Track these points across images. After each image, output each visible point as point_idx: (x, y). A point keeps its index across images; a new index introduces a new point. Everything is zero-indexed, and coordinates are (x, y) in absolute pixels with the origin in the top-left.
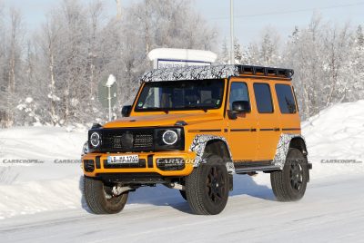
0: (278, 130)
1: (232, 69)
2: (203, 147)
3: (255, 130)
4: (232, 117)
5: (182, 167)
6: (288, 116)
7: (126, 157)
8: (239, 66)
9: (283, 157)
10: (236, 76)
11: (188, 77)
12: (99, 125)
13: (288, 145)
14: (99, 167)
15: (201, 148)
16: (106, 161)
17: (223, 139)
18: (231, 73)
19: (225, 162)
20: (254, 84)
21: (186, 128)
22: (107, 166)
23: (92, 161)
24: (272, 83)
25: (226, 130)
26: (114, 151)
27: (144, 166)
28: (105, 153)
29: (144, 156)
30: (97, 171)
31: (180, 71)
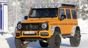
0: (72, 24)
1: (60, 5)
2: (54, 29)
3: (66, 24)
4: (61, 20)
5: (48, 35)
6: (75, 20)
7: (30, 32)
8: (62, 4)
9: (74, 33)
10: (61, 7)
11: (47, 7)
12: (20, 22)
13: (75, 29)
14: (21, 35)
15: (53, 30)
16: (24, 33)
17: (59, 27)
18: (60, 6)
19: (59, 34)
20: (66, 9)
21: (49, 23)
22: (24, 35)
23: (19, 33)
24: (70, 9)
25: (59, 24)
26: (26, 30)
27: (36, 35)
28: (23, 31)
29: (36, 32)
30: (21, 36)
31: (44, 5)
